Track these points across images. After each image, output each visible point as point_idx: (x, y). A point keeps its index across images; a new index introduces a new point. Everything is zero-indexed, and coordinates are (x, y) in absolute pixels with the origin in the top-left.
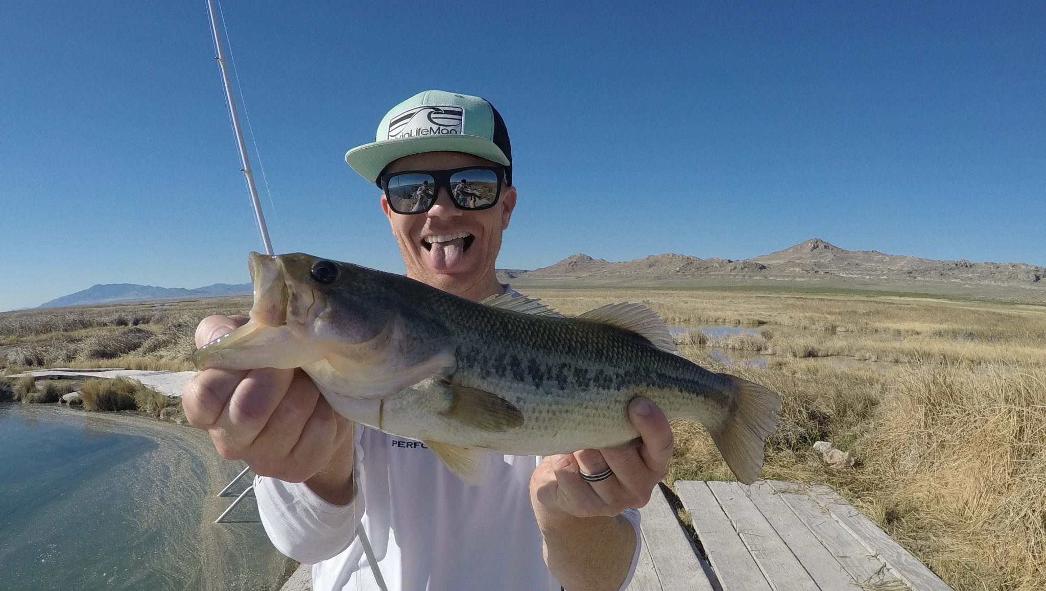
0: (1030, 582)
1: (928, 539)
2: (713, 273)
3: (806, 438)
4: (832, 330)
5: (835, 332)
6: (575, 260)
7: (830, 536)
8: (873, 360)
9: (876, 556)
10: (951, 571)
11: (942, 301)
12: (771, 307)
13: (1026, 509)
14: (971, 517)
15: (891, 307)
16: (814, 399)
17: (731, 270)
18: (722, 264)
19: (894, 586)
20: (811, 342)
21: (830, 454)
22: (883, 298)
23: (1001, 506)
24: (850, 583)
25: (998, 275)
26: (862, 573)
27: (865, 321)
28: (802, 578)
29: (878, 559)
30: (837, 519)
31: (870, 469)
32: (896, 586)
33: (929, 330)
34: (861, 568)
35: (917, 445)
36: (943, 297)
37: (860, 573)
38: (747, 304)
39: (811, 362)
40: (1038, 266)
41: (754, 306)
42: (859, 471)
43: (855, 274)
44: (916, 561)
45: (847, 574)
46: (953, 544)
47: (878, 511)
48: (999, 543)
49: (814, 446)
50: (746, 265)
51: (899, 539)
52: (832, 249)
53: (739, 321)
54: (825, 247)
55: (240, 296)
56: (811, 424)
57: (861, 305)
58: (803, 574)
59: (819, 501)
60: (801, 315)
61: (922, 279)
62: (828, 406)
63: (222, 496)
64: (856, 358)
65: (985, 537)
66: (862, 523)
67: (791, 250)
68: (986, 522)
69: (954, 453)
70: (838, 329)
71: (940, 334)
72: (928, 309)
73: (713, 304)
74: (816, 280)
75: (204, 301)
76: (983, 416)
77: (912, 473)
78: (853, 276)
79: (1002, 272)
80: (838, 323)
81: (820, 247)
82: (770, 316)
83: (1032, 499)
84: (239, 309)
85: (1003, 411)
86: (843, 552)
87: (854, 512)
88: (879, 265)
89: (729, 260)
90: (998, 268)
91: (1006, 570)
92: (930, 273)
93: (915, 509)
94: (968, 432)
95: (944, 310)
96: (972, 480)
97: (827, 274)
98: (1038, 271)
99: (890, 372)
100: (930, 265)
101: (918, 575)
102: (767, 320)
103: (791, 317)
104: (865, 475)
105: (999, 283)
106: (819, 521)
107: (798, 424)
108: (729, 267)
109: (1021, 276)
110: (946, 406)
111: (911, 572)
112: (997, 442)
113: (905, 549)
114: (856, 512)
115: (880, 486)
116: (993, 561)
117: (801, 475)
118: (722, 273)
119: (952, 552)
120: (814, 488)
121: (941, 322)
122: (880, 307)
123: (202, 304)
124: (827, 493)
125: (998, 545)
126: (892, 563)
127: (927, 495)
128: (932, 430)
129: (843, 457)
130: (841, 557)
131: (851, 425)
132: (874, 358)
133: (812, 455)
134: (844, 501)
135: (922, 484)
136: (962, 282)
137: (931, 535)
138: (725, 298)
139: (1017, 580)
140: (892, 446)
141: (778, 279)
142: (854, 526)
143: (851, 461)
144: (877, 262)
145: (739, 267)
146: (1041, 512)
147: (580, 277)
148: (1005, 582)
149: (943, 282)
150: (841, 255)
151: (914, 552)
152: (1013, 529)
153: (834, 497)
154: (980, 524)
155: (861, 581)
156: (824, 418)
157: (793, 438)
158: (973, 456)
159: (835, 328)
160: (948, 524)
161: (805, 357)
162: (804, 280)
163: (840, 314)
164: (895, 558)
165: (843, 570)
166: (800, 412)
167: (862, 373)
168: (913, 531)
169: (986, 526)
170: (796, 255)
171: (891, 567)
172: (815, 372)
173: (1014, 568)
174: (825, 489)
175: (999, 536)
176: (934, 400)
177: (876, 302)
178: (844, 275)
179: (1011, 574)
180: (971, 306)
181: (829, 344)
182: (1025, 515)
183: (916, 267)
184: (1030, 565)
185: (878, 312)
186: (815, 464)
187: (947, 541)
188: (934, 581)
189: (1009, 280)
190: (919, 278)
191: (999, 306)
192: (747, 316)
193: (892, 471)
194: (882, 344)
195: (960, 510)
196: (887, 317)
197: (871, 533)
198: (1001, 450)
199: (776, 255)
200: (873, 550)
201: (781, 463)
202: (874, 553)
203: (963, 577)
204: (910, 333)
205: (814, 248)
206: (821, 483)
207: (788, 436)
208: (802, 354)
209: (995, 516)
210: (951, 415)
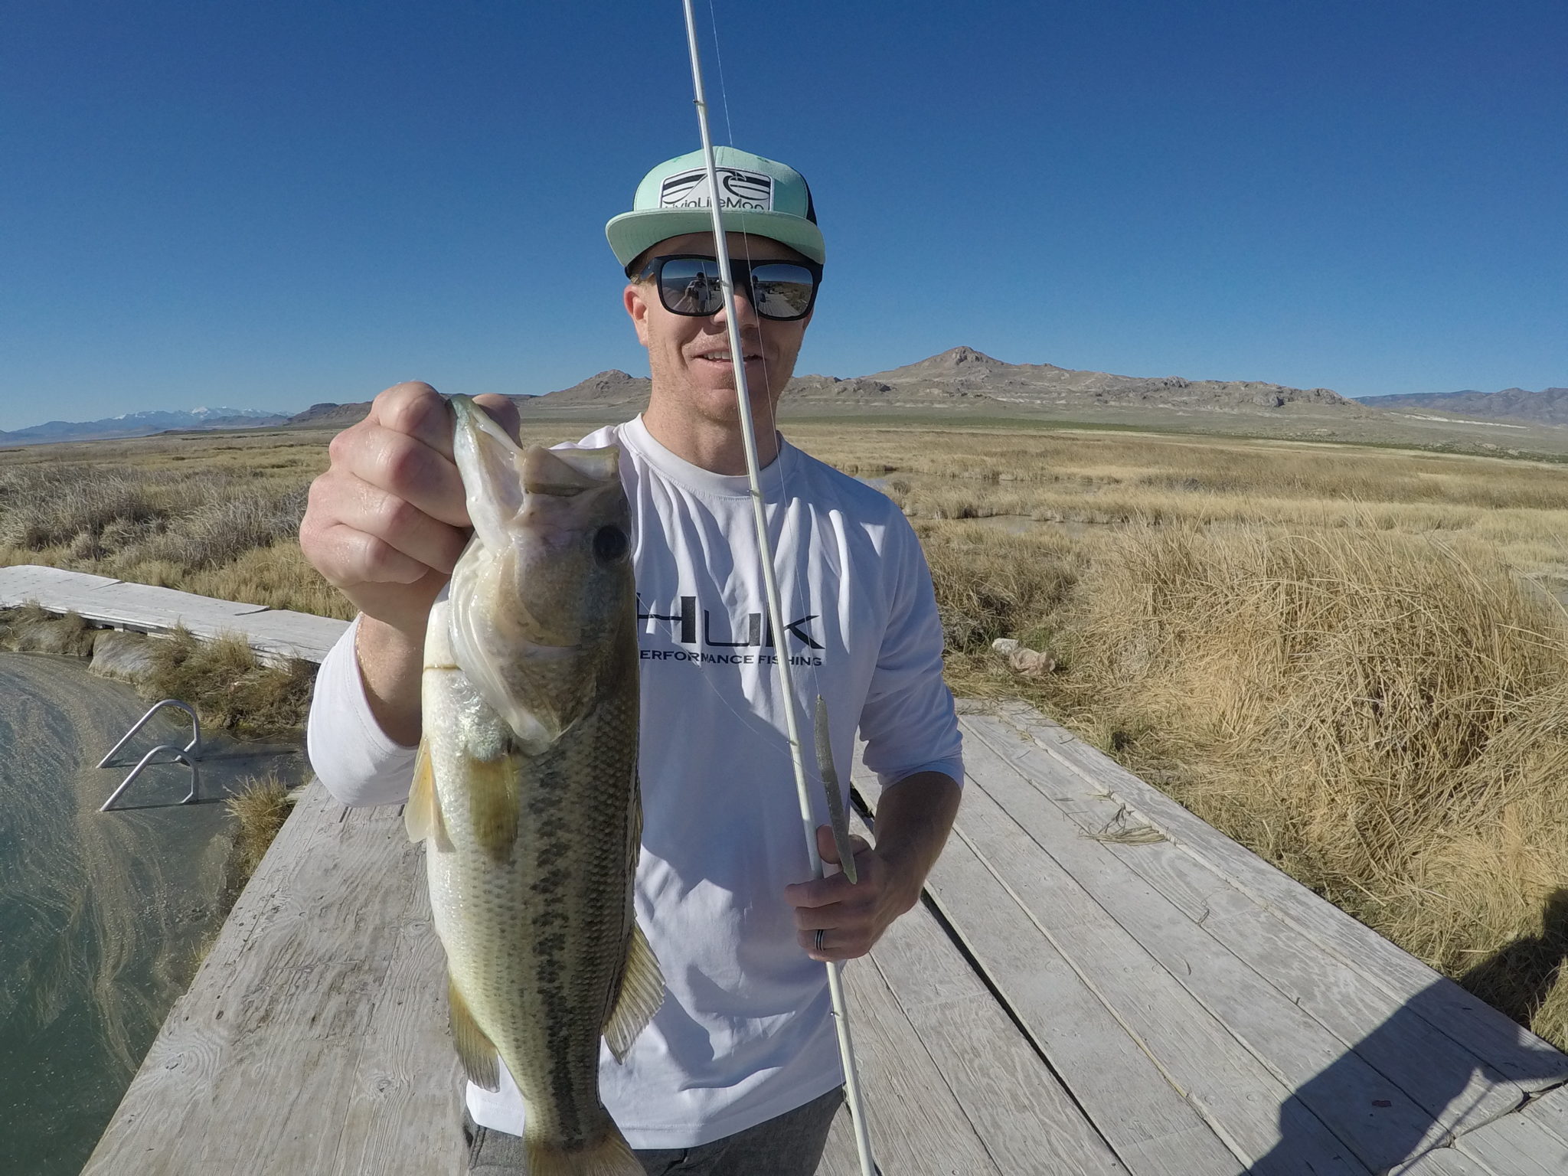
0: (1325, 817)
1: (1175, 767)
2: (811, 397)
3: (980, 635)
4: (993, 479)
5: (998, 482)
6: (605, 380)
7: (1041, 772)
8: (1058, 520)
9: (1109, 796)
10: (1215, 808)
11: (1145, 435)
12: (901, 447)
13: (1311, 719)
14: (1231, 734)
15: (1076, 445)
16: (985, 578)
17: (839, 393)
18: (825, 384)
19: (1142, 835)
20: (968, 496)
21: (1019, 656)
22: (1061, 432)
23: (1275, 717)
24: (1080, 835)
25: (1225, 399)
26: (1095, 820)
27: (1041, 464)
28: (1012, 833)
29: (1113, 800)
30: (1045, 747)
31: (1079, 675)
32: (1145, 835)
33: (1132, 475)
34: (1091, 813)
35: (1144, 638)
36: (1147, 429)
37: (1091, 821)
38: (867, 442)
39: (971, 525)
40: (1281, 385)
41: (877, 445)
42: (1064, 678)
43: (1019, 397)
44: (1165, 799)
45: (1073, 823)
46: (1211, 773)
47: (1102, 732)
48: (1276, 767)
49: (993, 645)
50: (861, 385)
51: (1137, 770)
52: (987, 362)
53: (857, 468)
54: (977, 358)
55: (91, 442)
56: (985, 614)
57: (1031, 442)
58: (1013, 827)
59: (1015, 724)
60: (945, 457)
61: (1117, 404)
62: (1006, 587)
63: (104, 766)
64: (1033, 518)
65: (1255, 760)
66: (1081, 752)
67: (926, 364)
68: (1254, 740)
69: (1198, 647)
70: (1002, 477)
71: (1150, 481)
72: (1128, 446)
73: (816, 442)
74: (963, 407)
75: (32, 451)
76: (1237, 595)
77: (1140, 678)
78: (1017, 401)
79: (1230, 394)
80: (1001, 469)
81: (969, 359)
82: (901, 459)
83: (1319, 706)
84: (90, 462)
85: (1266, 587)
86: (1061, 793)
87: (1068, 736)
88: (1054, 384)
89: (835, 378)
90: (1224, 388)
91: (1291, 803)
92: (1127, 396)
93: (1152, 728)
94: (1217, 618)
95: (1151, 447)
96: (1229, 683)
97: (980, 398)
98: (1282, 392)
99: (1086, 538)
100: (1128, 385)
101: (1173, 818)
102: (898, 466)
103: (933, 461)
104: (1072, 685)
105: (1226, 410)
106: (1021, 752)
107: (966, 614)
108: (836, 388)
109: (1258, 399)
110: (1183, 583)
111: (1162, 813)
112: (1260, 630)
113: (1147, 783)
114: (1070, 736)
115: (1096, 698)
116: (1271, 792)
117: (984, 687)
118: (825, 397)
119: (1211, 783)
120: (1005, 705)
121: (1148, 464)
122: (1059, 445)
123: (30, 456)
124: (1024, 712)
125: (1275, 770)
126: (1134, 803)
127: (1166, 707)
128: (1165, 617)
129: (1038, 660)
130: (1061, 800)
131: (1041, 613)
132: (1058, 518)
133: (993, 658)
134: (1050, 721)
135: (1158, 692)
136: (1173, 408)
137: (1179, 762)
138: (831, 433)
139: (1307, 815)
140: (1108, 642)
141: (908, 406)
142: (1071, 755)
143: (1050, 665)
144: (1051, 380)
145: (851, 389)
146: (1333, 721)
147: (613, 405)
148: (1291, 819)
149: (1146, 408)
150: (1000, 370)
151: (1162, 785)
152: (1295, 747)
153: (1035, 716)
154: (1247, 742)
155: (1095, 832)
156: (1003, 605)
157: (963, 636)
158: (1228, 651)
159: (998, 475)
160: (1200, 746)
161: (958, 518)
162: (946, 406)
163: (1003, 455)
164: (1136, 797)
165: (1066, 818)
166: (969, 597)
167: (1045, 539)
168: (1153, 758)
169: (1255, 745)
170: (934, 371)
171: (1133, 809)
172: (979, 539)
173: (1300, 799)
174: (1020, 705)
175: (1275, 757)
176: (1165, 575)
177: (1052, 437)
178: (1005, 400)
179: (1297, 807)
180: (1187, 442)
181: (993, 499)
182: (1311, 728)
183: (1108, 386)
184: (1323, 794)
185: (1057, 452)
186: (1001, 672)
187: (1202, 768)
188: (1196, 824)
189: (1241, 405)
190: (1113, 403)
191: (1227, 441)
192: (867, 461)
193: (1112, 677)
194: (1068, 498)
195: (1214, 726)
196: (1071, 459)
197: (1096, 765)
198: (1267, 641)
199: (905, 370)
200: (1104, 788)
201: (951, 672)
202: (1106, 792)
203: (1233, 815)
204: (1105, 481)
205: (961, 360)
206: (1013, 698)
207: (954, 632)
208: (955, 514)
209: (1267, 730)
210: (1191, 595)
